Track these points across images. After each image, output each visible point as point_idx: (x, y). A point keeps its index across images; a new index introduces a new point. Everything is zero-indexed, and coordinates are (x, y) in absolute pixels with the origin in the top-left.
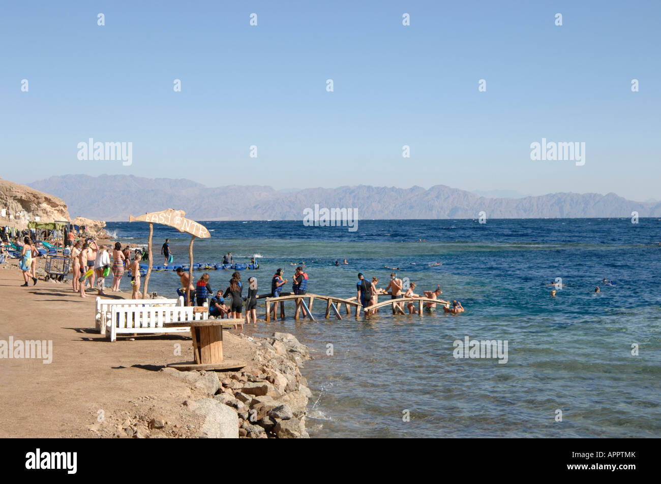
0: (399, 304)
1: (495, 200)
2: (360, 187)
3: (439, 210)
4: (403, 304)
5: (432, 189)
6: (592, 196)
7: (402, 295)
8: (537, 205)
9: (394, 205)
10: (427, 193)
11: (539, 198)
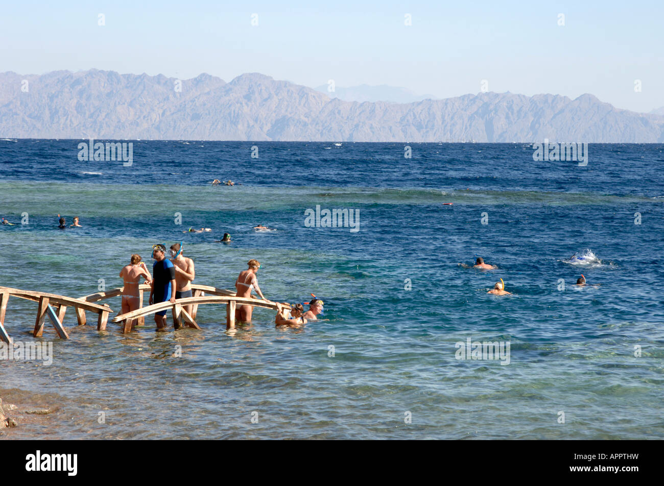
0: (186, 308)
1: (362, 105)
2: (92, 74)
3: (251, 123)
4: (194, 309)
5: (238, 81)
6: (550, 101)
7: (194, 290)
8: (443, 117)
9: (161, 112)
10: (228, 89)
11: (446, 102)
